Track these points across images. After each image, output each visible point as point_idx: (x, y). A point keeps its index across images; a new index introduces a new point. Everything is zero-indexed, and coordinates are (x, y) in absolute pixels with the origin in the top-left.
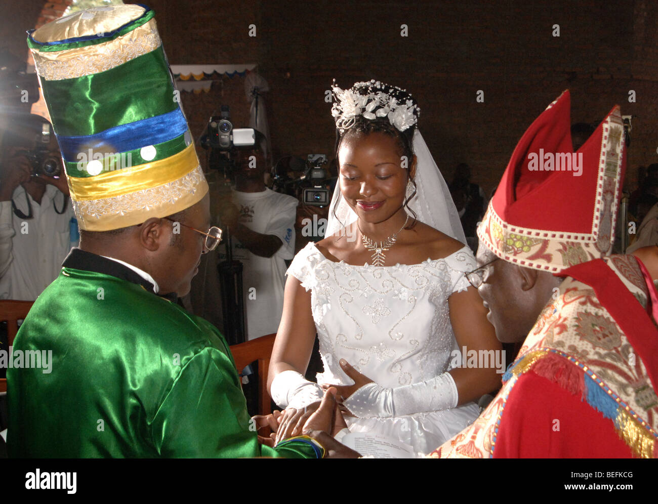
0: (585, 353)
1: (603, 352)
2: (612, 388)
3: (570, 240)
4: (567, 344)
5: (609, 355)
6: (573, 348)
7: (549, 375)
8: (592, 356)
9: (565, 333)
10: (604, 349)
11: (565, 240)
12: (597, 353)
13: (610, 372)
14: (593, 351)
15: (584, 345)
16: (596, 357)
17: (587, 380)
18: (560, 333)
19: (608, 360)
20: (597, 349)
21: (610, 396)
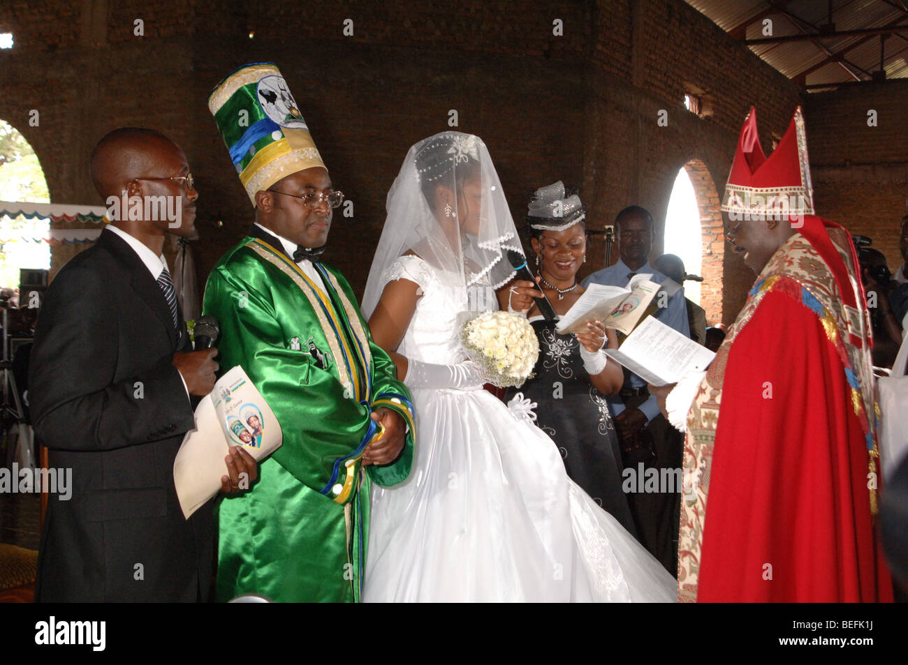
0: (803, 277)
1: (814, 277)
2: (819, 297)
3: (791, 191)
4: (793, 271)
5: (818, 280)
6: (797, 274)
7: (782, 290)
8: (807, 278)
9: (792, 266)
10: (815, 276)
11: (788, 192)
12: (811, 277)
13: (817, 288)
14: (808, 276)
15: (802, 272)
16: (810, 279)
17: (803, 290)
18: (788, 266)
19: (817, 282)
20: (811, 276)
21: (818, 301)
